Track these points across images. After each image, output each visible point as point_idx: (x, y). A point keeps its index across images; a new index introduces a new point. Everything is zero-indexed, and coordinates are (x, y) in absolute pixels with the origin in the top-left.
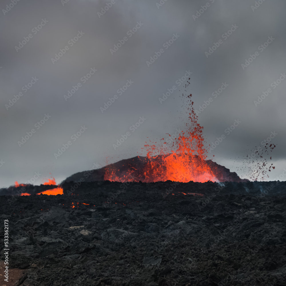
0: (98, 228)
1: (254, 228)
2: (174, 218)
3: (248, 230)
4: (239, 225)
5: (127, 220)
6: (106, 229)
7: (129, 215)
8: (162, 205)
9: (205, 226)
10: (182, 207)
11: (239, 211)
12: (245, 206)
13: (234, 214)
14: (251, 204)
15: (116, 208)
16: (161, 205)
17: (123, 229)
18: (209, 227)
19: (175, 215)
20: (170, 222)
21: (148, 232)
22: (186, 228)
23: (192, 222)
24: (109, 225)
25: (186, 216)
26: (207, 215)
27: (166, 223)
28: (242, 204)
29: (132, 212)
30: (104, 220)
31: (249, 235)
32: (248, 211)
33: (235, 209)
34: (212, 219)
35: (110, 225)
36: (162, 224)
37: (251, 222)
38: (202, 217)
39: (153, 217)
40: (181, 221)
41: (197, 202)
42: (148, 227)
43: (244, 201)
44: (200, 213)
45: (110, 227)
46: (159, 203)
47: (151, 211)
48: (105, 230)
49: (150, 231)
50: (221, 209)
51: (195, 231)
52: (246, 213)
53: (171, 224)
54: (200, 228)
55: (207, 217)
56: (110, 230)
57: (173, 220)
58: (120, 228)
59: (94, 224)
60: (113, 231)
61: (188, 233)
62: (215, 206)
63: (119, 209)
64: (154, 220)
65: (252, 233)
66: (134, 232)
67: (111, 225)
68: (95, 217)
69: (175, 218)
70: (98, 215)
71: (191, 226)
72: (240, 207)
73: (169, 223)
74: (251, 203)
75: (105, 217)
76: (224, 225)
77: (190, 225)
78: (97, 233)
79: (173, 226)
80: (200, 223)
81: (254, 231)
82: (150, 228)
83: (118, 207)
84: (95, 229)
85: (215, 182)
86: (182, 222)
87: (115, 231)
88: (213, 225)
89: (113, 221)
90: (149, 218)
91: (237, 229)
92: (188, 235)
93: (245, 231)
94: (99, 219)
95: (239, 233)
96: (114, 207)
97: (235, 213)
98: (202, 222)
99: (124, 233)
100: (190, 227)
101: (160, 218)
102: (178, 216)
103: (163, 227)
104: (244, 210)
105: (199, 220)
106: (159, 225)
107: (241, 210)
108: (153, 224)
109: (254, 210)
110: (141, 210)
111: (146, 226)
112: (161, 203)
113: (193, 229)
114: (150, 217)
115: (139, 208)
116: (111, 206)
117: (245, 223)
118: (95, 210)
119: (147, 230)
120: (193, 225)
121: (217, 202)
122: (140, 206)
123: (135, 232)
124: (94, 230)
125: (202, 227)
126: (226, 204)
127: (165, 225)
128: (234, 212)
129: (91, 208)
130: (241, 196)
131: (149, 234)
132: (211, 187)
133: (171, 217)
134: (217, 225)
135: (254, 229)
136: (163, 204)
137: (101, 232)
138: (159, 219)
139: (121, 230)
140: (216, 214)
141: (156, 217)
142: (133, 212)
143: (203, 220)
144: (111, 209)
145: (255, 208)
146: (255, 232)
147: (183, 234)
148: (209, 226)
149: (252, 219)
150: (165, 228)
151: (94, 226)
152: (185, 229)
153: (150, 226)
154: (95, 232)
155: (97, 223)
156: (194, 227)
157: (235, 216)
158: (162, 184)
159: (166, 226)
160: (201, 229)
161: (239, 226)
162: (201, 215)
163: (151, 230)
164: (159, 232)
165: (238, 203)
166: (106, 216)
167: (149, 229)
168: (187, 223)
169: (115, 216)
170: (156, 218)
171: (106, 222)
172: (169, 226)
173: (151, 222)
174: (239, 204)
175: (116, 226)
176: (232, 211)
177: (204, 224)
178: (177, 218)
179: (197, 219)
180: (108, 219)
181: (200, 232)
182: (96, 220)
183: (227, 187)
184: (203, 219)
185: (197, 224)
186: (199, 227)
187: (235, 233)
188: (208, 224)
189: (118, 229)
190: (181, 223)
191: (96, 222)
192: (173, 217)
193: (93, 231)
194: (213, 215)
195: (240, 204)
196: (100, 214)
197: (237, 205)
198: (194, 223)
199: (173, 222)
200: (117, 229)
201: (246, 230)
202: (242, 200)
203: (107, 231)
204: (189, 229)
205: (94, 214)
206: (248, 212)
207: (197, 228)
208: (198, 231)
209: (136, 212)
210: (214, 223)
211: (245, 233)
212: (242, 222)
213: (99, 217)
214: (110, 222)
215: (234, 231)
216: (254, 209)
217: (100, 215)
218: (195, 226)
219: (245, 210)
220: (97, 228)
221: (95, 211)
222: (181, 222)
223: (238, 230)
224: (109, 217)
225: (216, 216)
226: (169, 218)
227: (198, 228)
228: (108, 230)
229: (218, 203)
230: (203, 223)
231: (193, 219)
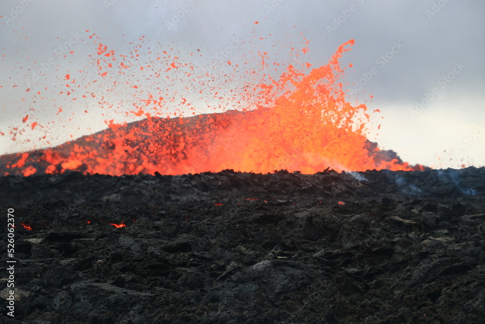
0: (48, 282)
1: (449, 277)
2: (241, 254)
3: (433, 283)
4: (408, 271)
5: (121, 260)
6: (66, 285)
7: (129, 249)
8: (210, 224)
9: (322, 272)
10: (262, 229)
11: (407, 236)
12: (423, 225)
13: (394, 243)
14: (437, 220)
15: (95, 233)
16: (208, 224)
17: (111, 284)
18: (332, 275)
19: (243, 249)
20: (233, 263)
21: (175, 290)
22: (274, 277)
23: (286, 264)
24: (75, 273)
25: (272, 251)
26: (324, 248)
27: (223, 268)
28: (415, 221)
29: (135, 241)
30: (64, 262)
31: (438, 294)
32: (431, 237)
33: (397, 233)
34: (337, 255)
35: (78, 275)
36: (211, 269)
37: (440, 262)
38: (314, 251)
39: (190, 253)
40: (260, 261)
41: (298, 218)
42: (177, 278)
43: (418, 212)
44: (307, 243)
45: (78, 279)
46: (205, 221)
47: (182, 238)
48: (65, 287)
49: (181, 287)
50: (361, 232)
51: (296, 284)
52: (425, 241)
53: (235, 270)
54: (308, 276)
55: (327, 252)
56: (78, 285)
57: (240, 259)
58: (105, 282)
59: (36, 273)
60: (85, 289)
61: (277, 291)
62: (346, 226)
63: (103, 236)
64: (191, 259)
65: (444, 289)
66: (139, 291)
67: (81, 274)
68: (41, 257)
69: (246, 254)
70: (49, 250)
71: (285, 274)
72: (409, 228)
73: (229, 268)
74: (438, 216)
75: (66, 256)
76: (370, 270)
77: (283, 270)
78: (44, 294)
79: (238, 273)
80: (309, 265)
81: (451, 284)
82: (180, 278)
83: (100, 232)
84: (40, 285)
85: (343, 172)
86: (261, 263)
87: (90, 288)
88: (342, 270)
89: (86, 265)
90: (178, 256)
91: (405, 279)
92: (279, 294)
93: (427, 285)
94: (51, 261)
95: (412, 289)
96: (90, 232)
97: (397, 242)
98: (314, 263)
99: (113, 292)
100: (282, 276)
101: (207, 255)
102: (253, 249)
103: (214, 275)
104: (420, 234)
105: (306, 259)
106: (203, 272)
107: (412, 235)
108: (189, 270)
109: (446, 234)
110: (159, 238)
111: (170, 276)
112: (209, 221)
113: (290, 281)
114: (182, 254)
115: (153, 232)
116: (83, 229)
117: (424, 265)
118: (40, 240)
119: (172, 284)
120: (291, 271)
121: (349, 216)
122: (156, 228)
123: (141, 291)
124: (36, 288)
125: (313, 276)
126: (373, 222)
127: (218, 272)
128: (394, 239)
129: (31, 236)
130: (411, 201)
131: (177, 294)
132: (333, 183)
133: (235, 251)
134: (352, 270)
135: (450, 279)
136: (214, 222)
137: (53, 292)
138: (203, 259)
139: (107, 286)
140: (348, 245)
141: (196, 254)
142: (137, 241)
143: (315, 258)
144: (82, 237)
145: (449, 229)
146: (454, 285)
147: (265, 291)
148: (332, 273)
149: (444, 256)
150: (218, 278)
151: (37, 277)
152: (270, 279)
153: (181, 275)
154: (39, 291)
155: (45, 270)
156: (292, 276)
157: (398, 248)
158: (211, 178)
159: (221, 274)
160: (312, 280)
161: (409, 273)
162: (311, 248)
163: (183, 285)
164: (205, 289)
165: (403, 218)
166: (68, 252)
167: (179, 282)
168: (276, 265)
169: (92, 252)
170: (196, 256)
171: (69, 268)
172: (230, 273)
173: (184, 265)
174: (407, 221)
175: (94, 276)
176: (388, 236)
177: (318, 268)
178: (251, 255)
179: (300, 255)
180: (73, 259)
181: (310, 288)
182: (41, 264)
183: (372, 182)
184: (315, 255)
185: (302, 269)
186: (306, 275)
187: (399, 289)
188: (329, 267)
189: (98, 284)
190: (259, 267)
191: (41, 268)
192: (240, 251)
193: (32, 291)
194: (340, 247)
195: (409, 219)
196: (52, 248)
197: (400, 224)
198: (293, 266)
199: (241, 265)
200: (95, 284)
201: (428, 283)
202: (413, 210)
203: (69, 288)
204: (280, 280)
205: (38, 249)
206: (430, 239)
207: (301, 277)
208: (304, 285)
209: (145, 241)
210: (345, 264)
211: (427, 288)
212: (418, 263)
213: (52, 255)
214: (79, 267)
215: (396, 286)
216: (446, 231)
217: (54, 250)
218: (298, 272)
219: (422, 235)
220: (45, 281)
221: (41, 243)
222: (260, 265)
223: (408, 283)
224: (77, 254)
225: (349, 250)
226: (227, 254)
227: (303, 278)
228: (73, 286)
229: (353, 219)
230: (315, 266)
231: (289, 256)
